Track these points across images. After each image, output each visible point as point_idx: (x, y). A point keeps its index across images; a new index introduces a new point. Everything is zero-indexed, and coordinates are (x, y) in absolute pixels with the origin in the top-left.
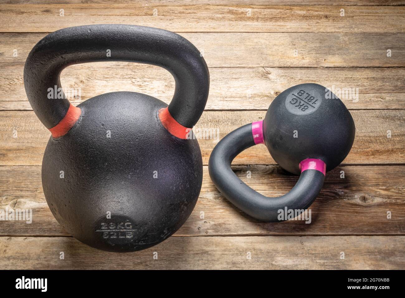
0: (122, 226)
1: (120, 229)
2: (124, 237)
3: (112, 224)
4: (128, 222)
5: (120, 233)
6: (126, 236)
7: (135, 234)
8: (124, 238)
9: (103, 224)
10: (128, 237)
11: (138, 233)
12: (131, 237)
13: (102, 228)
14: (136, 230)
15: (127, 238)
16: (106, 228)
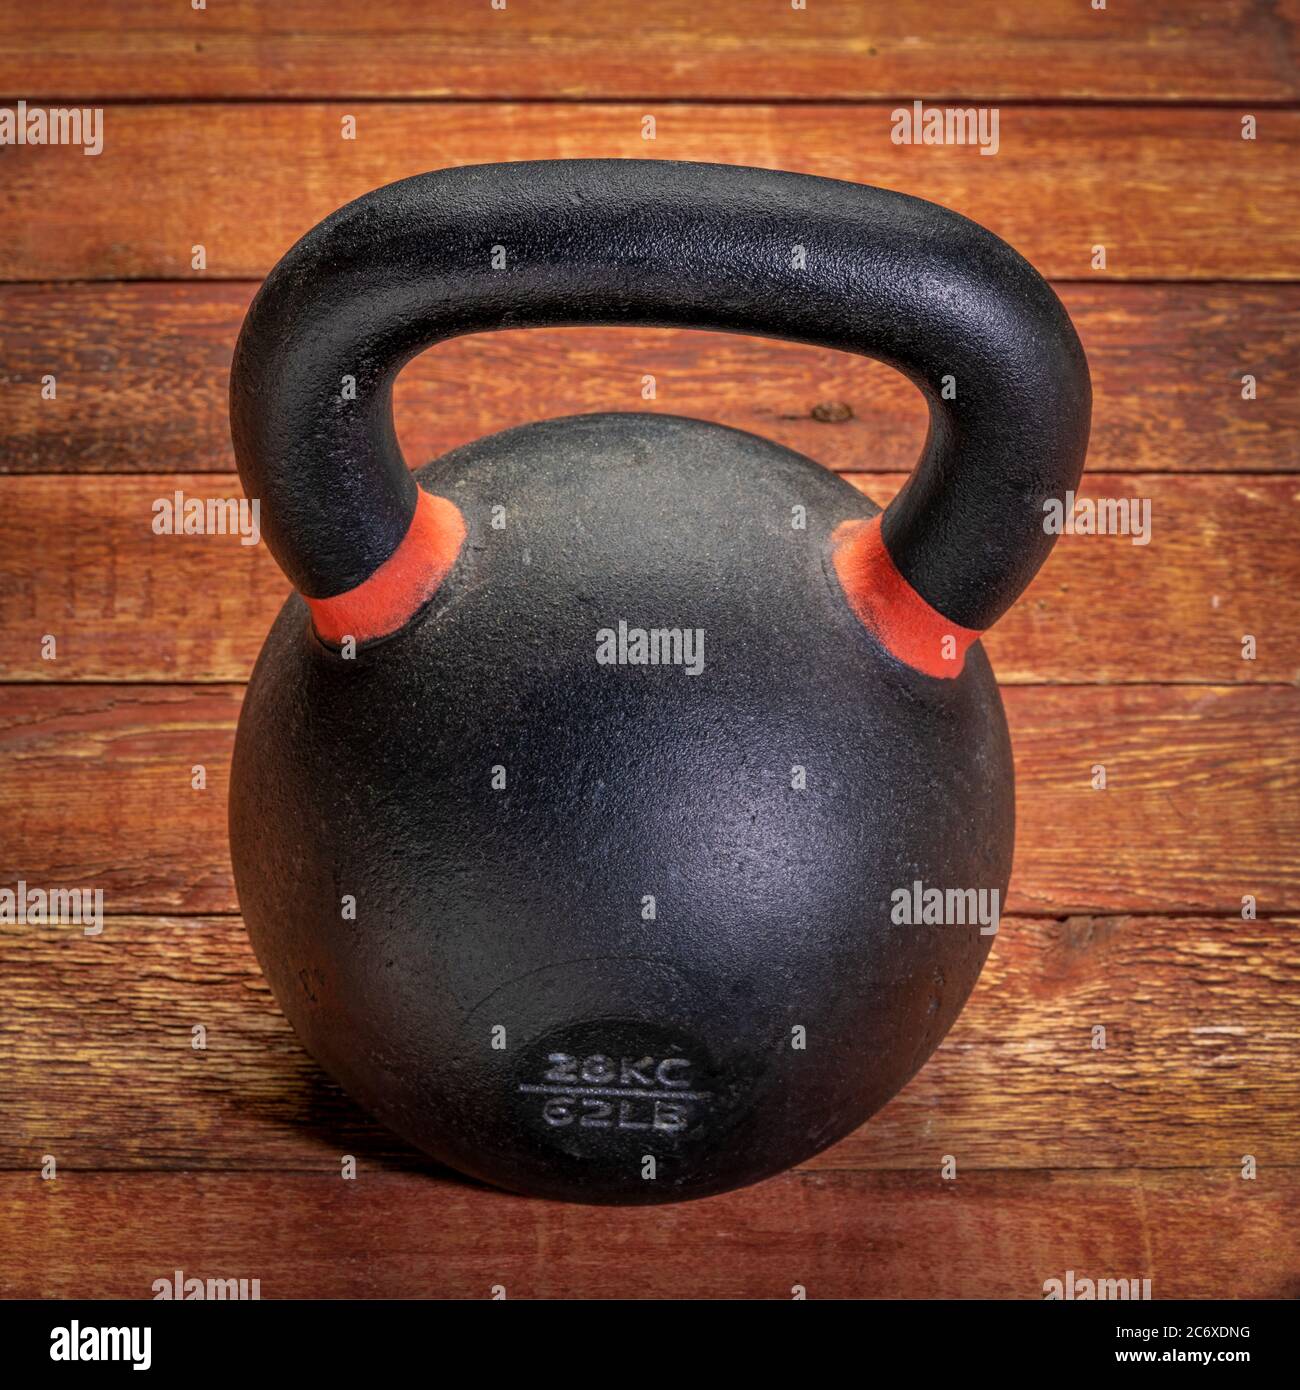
0: (643, 1072)
1: (635, 1084)
2: (644, 1126)
3: (602, 1064)
4: (676, 1055)
5: (626, 1107)
6: (651, 1122)
7: (698, 1115)
8: (640, 1131)
9: (561, 1057)
10: (665, 1126)
11: (712, 1109)
12: (675, 1127)
13: (550, 1076)
14: (708, 1094)
15: (659, 1131)
16: (571, 1078)
